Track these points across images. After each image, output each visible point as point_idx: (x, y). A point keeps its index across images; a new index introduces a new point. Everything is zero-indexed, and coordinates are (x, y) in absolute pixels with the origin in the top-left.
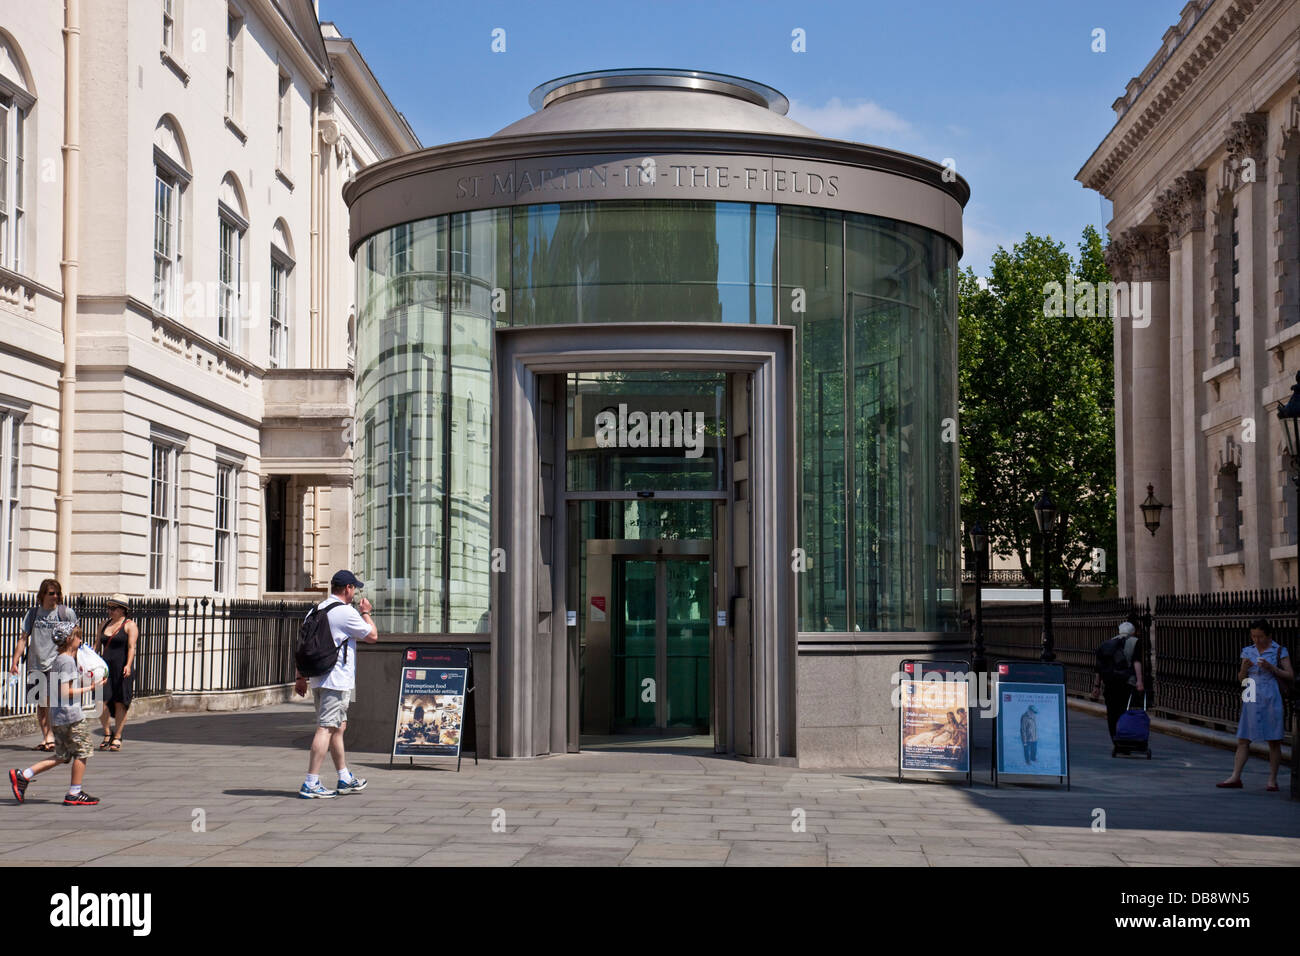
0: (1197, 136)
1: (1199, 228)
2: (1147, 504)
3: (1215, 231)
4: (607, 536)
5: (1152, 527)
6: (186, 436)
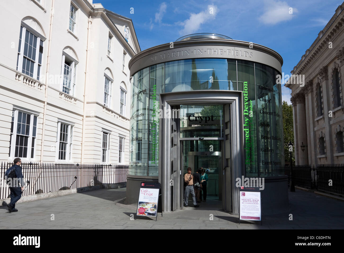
0: (311, 74)
1: (312, 91)
2: (302, 146)
3: (316, 92)
4: (193, 151)
5: (303, 150)
6: (111, 131)
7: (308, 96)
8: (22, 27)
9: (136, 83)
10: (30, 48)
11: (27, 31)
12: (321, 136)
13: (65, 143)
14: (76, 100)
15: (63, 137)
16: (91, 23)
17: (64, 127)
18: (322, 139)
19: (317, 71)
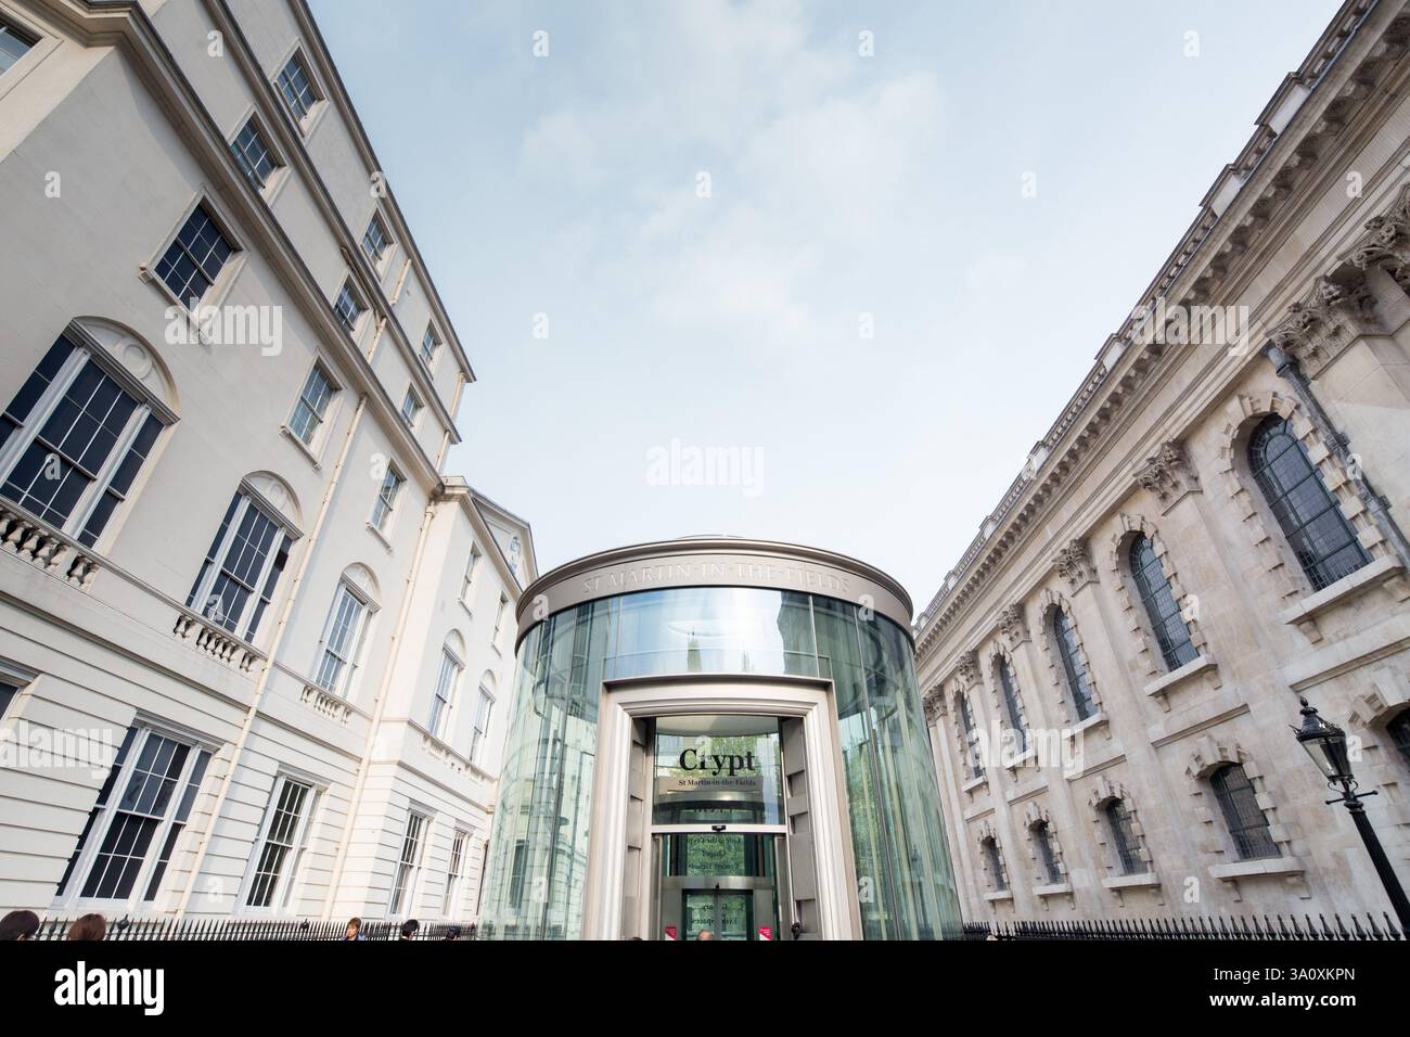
6: (435, 810)
7: (935, 725)
8: (237, 497)
9: (532, 659)
10: (250, 551)
11: (252, 510)
12: (985, 835)
13: (283, 847)
14: (349, 711)
15: (283, 825)
16: (433, 517)
17: (293, 794)
18: (990, 844)
19: (953, 664)
